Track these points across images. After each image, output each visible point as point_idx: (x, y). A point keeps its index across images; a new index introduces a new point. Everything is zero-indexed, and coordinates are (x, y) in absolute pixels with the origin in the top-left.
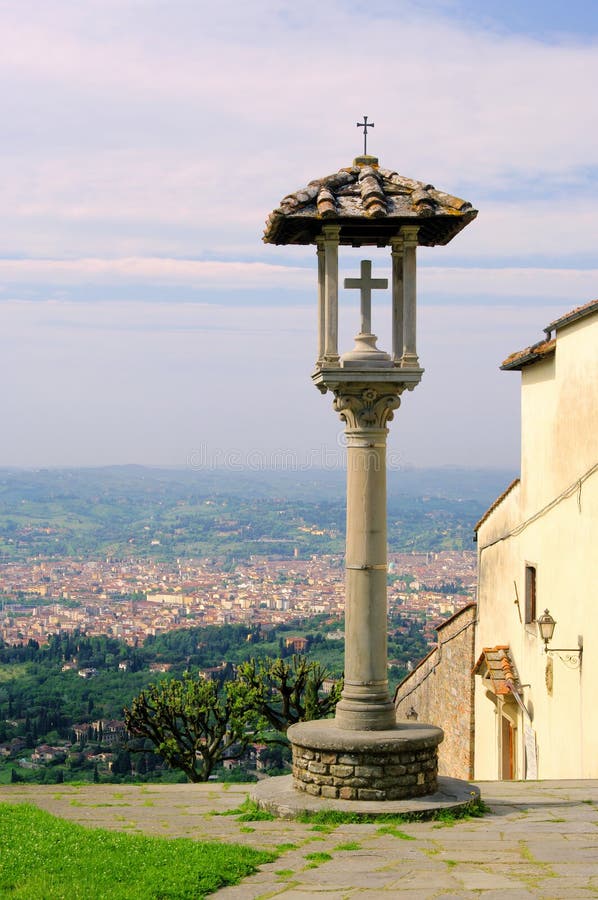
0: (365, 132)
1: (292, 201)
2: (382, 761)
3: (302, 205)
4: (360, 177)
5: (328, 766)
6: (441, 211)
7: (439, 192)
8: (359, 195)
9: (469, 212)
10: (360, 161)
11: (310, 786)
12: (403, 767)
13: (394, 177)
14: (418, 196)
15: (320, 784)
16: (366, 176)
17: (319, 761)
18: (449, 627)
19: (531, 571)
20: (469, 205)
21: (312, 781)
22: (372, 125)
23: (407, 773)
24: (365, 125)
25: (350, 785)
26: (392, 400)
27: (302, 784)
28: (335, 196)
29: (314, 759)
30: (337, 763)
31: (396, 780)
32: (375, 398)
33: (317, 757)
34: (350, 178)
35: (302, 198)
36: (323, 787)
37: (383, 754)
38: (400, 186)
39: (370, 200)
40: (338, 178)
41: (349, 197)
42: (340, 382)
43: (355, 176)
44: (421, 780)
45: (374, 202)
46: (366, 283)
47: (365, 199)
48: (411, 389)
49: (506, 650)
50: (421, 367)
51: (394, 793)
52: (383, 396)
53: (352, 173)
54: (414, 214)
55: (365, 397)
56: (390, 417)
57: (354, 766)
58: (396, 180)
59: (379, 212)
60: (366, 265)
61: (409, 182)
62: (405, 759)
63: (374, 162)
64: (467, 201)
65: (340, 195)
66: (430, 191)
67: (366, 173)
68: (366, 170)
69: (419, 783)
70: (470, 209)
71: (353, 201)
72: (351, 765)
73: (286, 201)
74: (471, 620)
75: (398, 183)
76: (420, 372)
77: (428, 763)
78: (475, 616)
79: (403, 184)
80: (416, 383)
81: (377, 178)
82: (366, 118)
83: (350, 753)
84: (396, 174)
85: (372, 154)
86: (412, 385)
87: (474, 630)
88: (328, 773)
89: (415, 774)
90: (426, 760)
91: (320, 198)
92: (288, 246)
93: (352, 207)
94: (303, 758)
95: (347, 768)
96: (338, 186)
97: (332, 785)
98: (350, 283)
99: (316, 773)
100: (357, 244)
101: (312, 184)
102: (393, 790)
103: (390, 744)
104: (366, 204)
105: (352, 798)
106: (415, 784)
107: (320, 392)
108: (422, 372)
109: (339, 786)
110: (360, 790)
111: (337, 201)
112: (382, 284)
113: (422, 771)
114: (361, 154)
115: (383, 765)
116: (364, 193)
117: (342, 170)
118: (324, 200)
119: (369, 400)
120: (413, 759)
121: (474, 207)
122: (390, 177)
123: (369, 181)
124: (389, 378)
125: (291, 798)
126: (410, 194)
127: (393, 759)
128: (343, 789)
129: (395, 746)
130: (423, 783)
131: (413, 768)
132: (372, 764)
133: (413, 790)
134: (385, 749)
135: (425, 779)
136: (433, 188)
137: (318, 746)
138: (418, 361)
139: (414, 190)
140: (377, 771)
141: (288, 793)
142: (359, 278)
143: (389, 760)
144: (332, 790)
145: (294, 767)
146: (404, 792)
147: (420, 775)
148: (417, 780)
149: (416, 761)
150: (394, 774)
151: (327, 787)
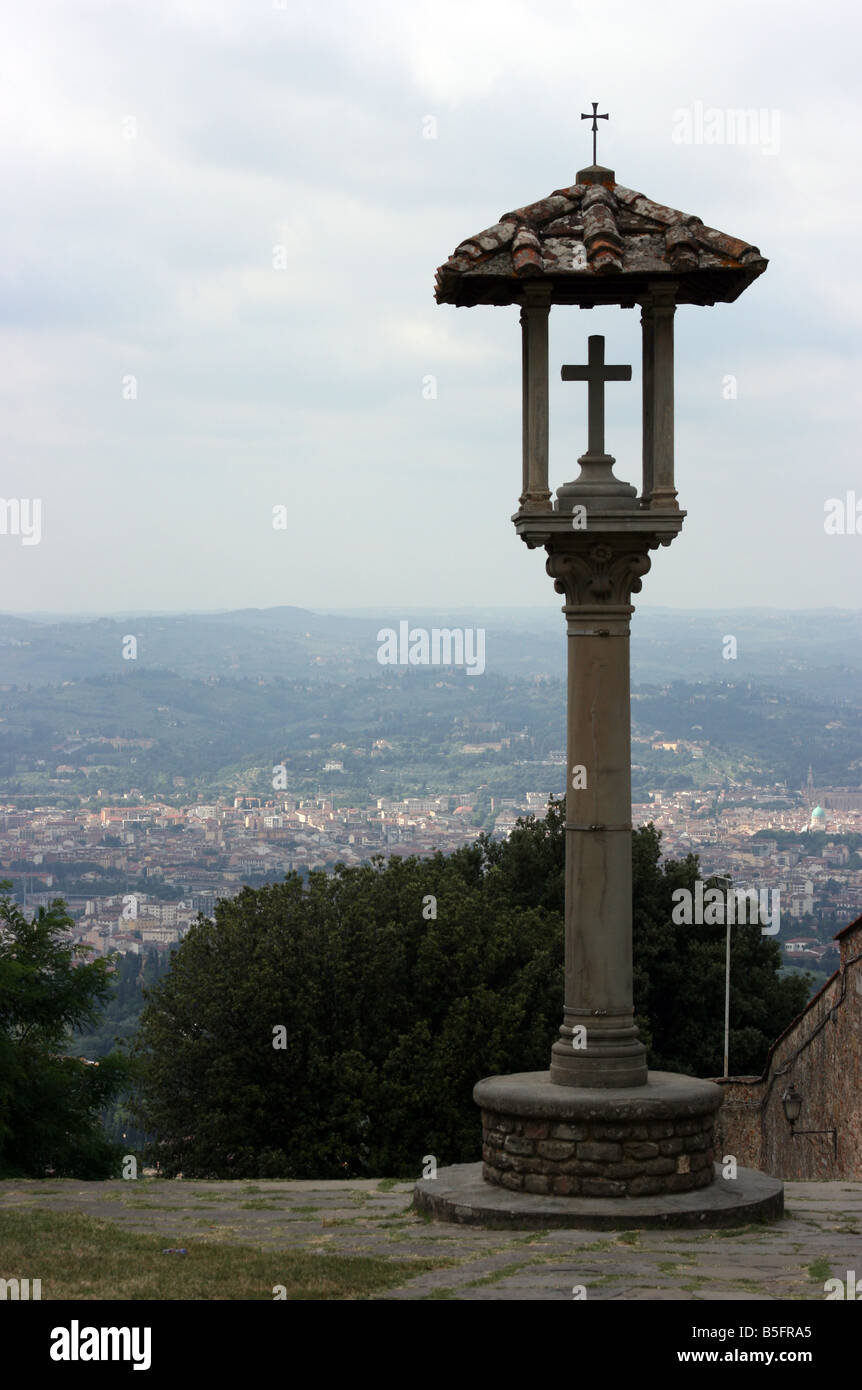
0: (595, 129)
1: (472, 249)
2: (620, 1134)
3: (488, 255)
4: (586, 201)
5: (535, 1142)
6: (709, 261)
7: (709, 230)
8: (579, 236)
9: (755, 262)
10: (589, 177)
11: (507, 1176)
12: (652, 1144)
13: (638, 201)
14: (674, 237)
16: (593, 202)
17: (521, 1134)
20: (756, 250)
21: (510, 1168)
22: (606, 117)
23: (661, 1154)
24: (595, 117)
25: (569, 1173)
26: (637, 560)
27: (493, 1172)
28: (541, 238)
29: (513, 1131)
30: (549, 1137)
31: (642, 1166)
32: (609, 557)
33: (519, 1128)
34: (569, 206)
35: (489, 244)
36: (528, 1177)
37: (621, 1124)
38: (648, 219)
39: (596, 245)
40: (548, 207)
41: (566, 240)
42: (552, 533)
43: (576, 201)
44: (683, 1166)
45: (602, 249)
46: (596, 371)
47: (588, 243)
48: (667, 543)
50: (681, 508)
51: (639, 1186)
52: (625, 554)
53: (571, 198)
54: (664, 267)
55: (594, 556)
56: (637, 588)
57: (575, 1142)
58: (641, 205)
59: (610, 265)
60: (596, 344)
61: (663, 212)
62: (656, 1133)
63: (606, 177)
64: (752, 243)
65: (548, 236)
66: (694, 227)
67: (594, 197)
68: (596, 192)
69: (681, 1171)
70: (755, 257)
71: (570, 246)
72: (570, 1141)
73: (464, 248)
75: (645, 213)
76: (682, 516)
77: (697, 1140)
79: (652, 215)
80: (674, 534)
81: (610, 206)
82: (595, 106)
83: (569, 1122)
84: (642, 197)
85: (604, 163)
86: (667, 538)
88: (535, 1154)
89: (675, 1156)
90: (693, 1135)
91: (517, 243)
93: (567, 257)
94: (497, 1131)
95: (565, 1145)
96: (542, 219)
97: (540, 1173)
98: (570, 373)
99: (517, 1155)
100: (587, 304)
101: (506, 218)
102: (637, 1181)
103: (631, 1108)
104: (590, 252)
105: (571, 1194)
106: (673, 1172)
107: (525, 544)
108: (684, 514)
109: (552, 1174)
110: (585, 1180)
111: (543, 244)
112: (623, 373)
113: (685, 1151)
114: (586, 163)
115: (620, 1142)
116: (589, 233)
117: (556, 193)
118: (523, 247)
119: (600, 560)
120: (670, 1132)
121: (764, 254)
122: (633, 202)
123: (597, 212)
124: (630, 527)
125: (476, 1193)
126: (663, 234)
127: (637, 1132)
128: (559, 1178)
129: (639, 1111)
130: (687, 1171)
131: (671, 1147)
132: (602, 1140)
133: (670, 1182)
134: (624, 1115)
135: (690, 1165)
136: (700, 222)
137: (519, 1112)
138: (677, 498)
139: (669, 226)
140: (611, 1150)
141: (474, 1186)
142: (587, 363)
143: (631, 1133)
144: (541, 1180)
145: (484, 1145)
146: (654, 1184)
147: (683, 1158)
148: (676, 1167)
149: (675, 1135)
150: (638, 1155)
151: (534, 1176)
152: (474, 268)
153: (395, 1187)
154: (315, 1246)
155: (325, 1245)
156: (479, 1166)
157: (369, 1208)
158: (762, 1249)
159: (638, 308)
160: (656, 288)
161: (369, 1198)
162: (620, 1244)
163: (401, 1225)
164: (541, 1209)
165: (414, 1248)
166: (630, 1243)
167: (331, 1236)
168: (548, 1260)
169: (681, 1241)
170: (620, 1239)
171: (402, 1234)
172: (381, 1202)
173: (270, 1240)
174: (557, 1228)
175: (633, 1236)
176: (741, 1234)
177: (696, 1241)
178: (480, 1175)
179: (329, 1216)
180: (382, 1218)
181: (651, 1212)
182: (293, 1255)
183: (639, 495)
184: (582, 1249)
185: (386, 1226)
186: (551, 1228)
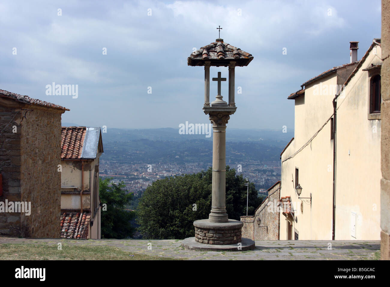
0: (219, 31)
1: (194, 54)
2: (222, 232)
3: (197, 56)
4: (217, 45)
5: (205, 234)
6: (242, 57)
7: (242, 51)
8: (216, 52)
10: (217, 40)
11: (200, 240)
12: (229, 234)
13: (228, 45)
14: (235, 52)
15: (203, 239)
18: (272, 190)
19: (297, 170)
20: (251, 55)
21: (200, 239)
23: (231, 236)
24: (219, 29)
26: (227, 117)
27: (197, 239)
28: (209, 52)
29: (201, 231)
30: (208, 233)
31: (227, 239)
32: (221, 116)
33: (202, 231)
34: (214, 46)
35: (198, 53)
36: (204, 240)
37: (223, 230)
39: (219, 54)
40: (210, 46)
41: (213, 53)
42: (210, 112)
43: (215, 45)
44: (235, 239)
45: (220, 55)
46: (219, 79)
47: (218, 53)
48: (233, 114)
49: (289, 198)
50: (236, 107)
51: (226, 242)
52: (224, 116)
53: (214, 44)
54: (233, 58)
55: (218, 116)
56: (227, 122)
58: (228, 46)
59: (222, 58)
60: (219, 74)
61: (233, 47)
62: (230, 232)
63: (222, 41)
64: (250, 54)
66: (239, 50)
67: (219, 44)
68: (219, 43)
69: (234, 240)
70: (251, 57)
71: (214, 54)
72: (212, 233)
73: (192, 54)
74: (279, 187)
75: (229, 48)
76: (236, 108)
78: (280, 186)
79: (231, 48)
80: (234, 112)
81: (222, 46)
82: (219, 26)
83: (212, 230)
84: (229, 44)
85: (221, 38)
86: (233, 112)
87: (280, 191)
88: (205, 236)
89: (233, 237)
90: (237, 232)
91: (203, 53)
92: (196, 66)
93: (213, 56)
94: (198, 231)
95: (211, 234)
96: (209, 49)
97: (206, 240)
98: (214, 79)
99: (202, 236)
100: (218, 66)
101: (201, 48)
104: (218, 55)
105: (213, 244)
106: (233, 240)
107: (205, 114)
108: (237, 108)
109: (209, 240)
110: (215, 241)
111: (209, 54)
112: (225, 79)
114: (218, 38)
115: (222, 234)
116: (218, 51)
117: (211, 43)
119: (220, 117)
120: (232, 232)
121: (253, 56)
122: (227, 45)
123: (220, 47)
124: (226, 110)
125: (194, 244)
126: (233, 51)
127: (226, 232)
128: (210, 241)
129: (226, 228)
130: (236, 239)
131: (232, 235)
132: (219, 233)
133: (232, 242)
134: (223, 228)
135: (236, 238)
136: (240, 49)
137: (202, 227)
138: (235, 105)
139: (234, 50)
140: (221, 235)
141: (193, 242)
142: (217, 77)
143: (225, 232)
144: (206, 241)
145: (195, 234)
146: (229, 242)
147: (235, 237)
148: (234, 239)
149: (233, 232)
150: (226, 236)
151: (205, 240)
152: (194, 58)
153: (178, 241)
154: (160, 255)
155: (162, 254)
156: (194, 238)
157: (173, 246)
158: (251, 256)
159: (228, 67)
160: (231, 62)
161: (173, 244)
162: (222, 255)
163: (178, 250)
164: (206, 247)
165: (180, 255)
166: (224, 254)
167: (164, 252)
168: (206, 258)
169: (234, 254)
170: (222, 253)
171: (178, 252)
172: (175, 245)
173: (151, 253)
174: (209, 251)
175: (224, 253)
176: (246, 252)
177: (237, 254)
178: (195, 240)
179: (164, 248)
180: (174, 248)
181: (228, 248)
182: (155, 257)
183: (228, 104)
184: (214, 256)
185: (175, 250)
186: (208, 251)
